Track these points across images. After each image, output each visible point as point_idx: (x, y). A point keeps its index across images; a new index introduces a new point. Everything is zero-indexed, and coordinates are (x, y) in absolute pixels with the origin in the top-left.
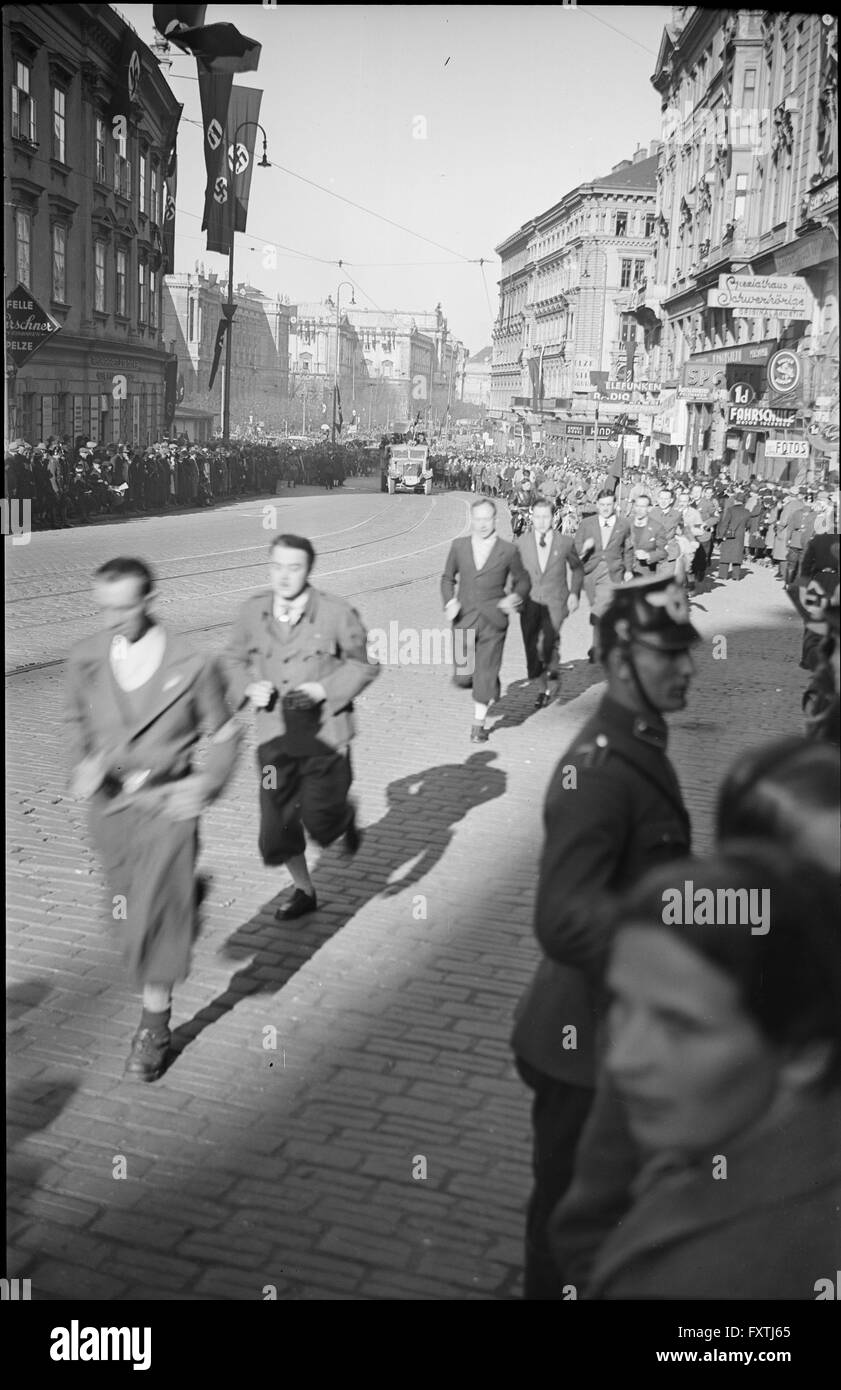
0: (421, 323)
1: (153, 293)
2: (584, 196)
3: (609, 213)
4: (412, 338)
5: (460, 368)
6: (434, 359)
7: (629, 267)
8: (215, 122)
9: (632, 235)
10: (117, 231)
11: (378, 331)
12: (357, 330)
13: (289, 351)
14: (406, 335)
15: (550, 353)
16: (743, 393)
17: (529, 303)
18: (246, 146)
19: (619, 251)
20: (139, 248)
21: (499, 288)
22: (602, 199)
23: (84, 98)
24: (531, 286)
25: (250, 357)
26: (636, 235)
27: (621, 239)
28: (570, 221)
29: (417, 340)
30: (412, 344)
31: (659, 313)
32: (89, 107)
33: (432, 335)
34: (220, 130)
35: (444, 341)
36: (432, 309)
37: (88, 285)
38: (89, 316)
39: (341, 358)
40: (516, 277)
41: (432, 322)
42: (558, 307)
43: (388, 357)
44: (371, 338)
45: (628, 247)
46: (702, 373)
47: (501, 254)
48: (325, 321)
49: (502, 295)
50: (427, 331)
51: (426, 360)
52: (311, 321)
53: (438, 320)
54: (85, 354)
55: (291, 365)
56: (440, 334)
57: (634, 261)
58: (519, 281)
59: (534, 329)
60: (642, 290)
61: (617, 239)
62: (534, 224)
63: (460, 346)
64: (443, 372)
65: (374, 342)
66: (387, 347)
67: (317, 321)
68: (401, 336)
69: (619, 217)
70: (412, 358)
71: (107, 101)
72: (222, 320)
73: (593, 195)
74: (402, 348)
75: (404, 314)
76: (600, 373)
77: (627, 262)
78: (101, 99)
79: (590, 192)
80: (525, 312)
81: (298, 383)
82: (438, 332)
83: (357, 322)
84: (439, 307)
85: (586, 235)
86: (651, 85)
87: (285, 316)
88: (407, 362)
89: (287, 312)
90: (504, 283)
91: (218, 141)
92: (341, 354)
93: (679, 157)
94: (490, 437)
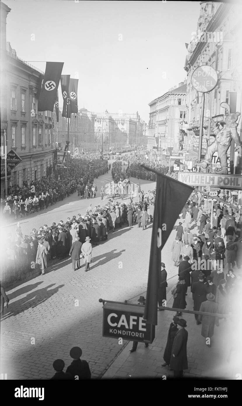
0: (132, 117)
1: (50, 135)
2: (169, 94)
3: (176, 99)
4: (130, 121)
5: (144, 129)
6: (136, 127)
7: (182, 113)
8: (65, 92)
9: (183, 105)
10: (39, 124)
11: (120, 120)
12: (114, 120)
13: (95, 126)
14: (128, 121)
15: (162, 135)
16: (195, 169)
17: (156, 121)
18: (75, 92)
19: (179, 109)
20: (45, 125)
21: (149, 114)
22: (174, 95)
23: (30, 94)
24: (157, 116)
25: (83, 129)
26: (184, 104)
27: (180, 106)
28: (166, 100)
29: (131, 122)
30: (130, 123)
31: (186, 131)
32: (31, 96)
33: (135, 120)
34: (66, 94)
35: (139, 122)
36: (136, 113)
37: (31, 140)
38: (31, 147)
39: (110, 128)
40: (153, 113)
41: (135, 117)
42: (164, 123)
43: (123, 127)
44: (118, 122)
45: (182, 108)
46: (190, 157)
47: (150, 106)
48: (105, 118)
49: (150, 117)
50: (134, 119)
51: (134, 127)
52: (101, 118)
53: (137, 116)
54: (30, 158)
55: (95, 131)
56: (138, 120)
57: (183, 112)
58: (154, 114)
59: (158, 128)
60: (182, 125)
61: (179, 106)
62: (157, 100)
63: (144, 122)
64: (139, 130)
65: (119, 123)
66: (123, 124)
67: (103, 118)
68: (126, 121)
69: (179, 100)
70: (130, 127)
71: (36, 93)
72: (66, 146)
73: (172, 94)
74: (127, 124)
75: (128, 114)
76: (171, 148)
77: (181, 112)
78: (34, 93)
79: (171, 93)
80: (156, 123)
81: (97, 136)
82: (137, 119)
83: (114, 117)
84: (137, 112)
85: (170, 105)
86: (184, 69)
87: (93, 118)
88: (128, 128)
89: (94, 117)
90: (150, 114)
91: (66, 97)
92: (110, 127)
93: (190, 90)
94: (147, 156)
